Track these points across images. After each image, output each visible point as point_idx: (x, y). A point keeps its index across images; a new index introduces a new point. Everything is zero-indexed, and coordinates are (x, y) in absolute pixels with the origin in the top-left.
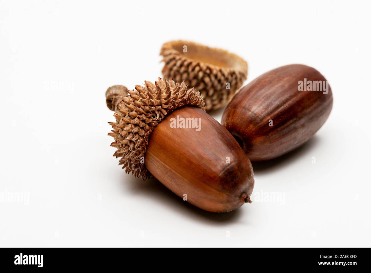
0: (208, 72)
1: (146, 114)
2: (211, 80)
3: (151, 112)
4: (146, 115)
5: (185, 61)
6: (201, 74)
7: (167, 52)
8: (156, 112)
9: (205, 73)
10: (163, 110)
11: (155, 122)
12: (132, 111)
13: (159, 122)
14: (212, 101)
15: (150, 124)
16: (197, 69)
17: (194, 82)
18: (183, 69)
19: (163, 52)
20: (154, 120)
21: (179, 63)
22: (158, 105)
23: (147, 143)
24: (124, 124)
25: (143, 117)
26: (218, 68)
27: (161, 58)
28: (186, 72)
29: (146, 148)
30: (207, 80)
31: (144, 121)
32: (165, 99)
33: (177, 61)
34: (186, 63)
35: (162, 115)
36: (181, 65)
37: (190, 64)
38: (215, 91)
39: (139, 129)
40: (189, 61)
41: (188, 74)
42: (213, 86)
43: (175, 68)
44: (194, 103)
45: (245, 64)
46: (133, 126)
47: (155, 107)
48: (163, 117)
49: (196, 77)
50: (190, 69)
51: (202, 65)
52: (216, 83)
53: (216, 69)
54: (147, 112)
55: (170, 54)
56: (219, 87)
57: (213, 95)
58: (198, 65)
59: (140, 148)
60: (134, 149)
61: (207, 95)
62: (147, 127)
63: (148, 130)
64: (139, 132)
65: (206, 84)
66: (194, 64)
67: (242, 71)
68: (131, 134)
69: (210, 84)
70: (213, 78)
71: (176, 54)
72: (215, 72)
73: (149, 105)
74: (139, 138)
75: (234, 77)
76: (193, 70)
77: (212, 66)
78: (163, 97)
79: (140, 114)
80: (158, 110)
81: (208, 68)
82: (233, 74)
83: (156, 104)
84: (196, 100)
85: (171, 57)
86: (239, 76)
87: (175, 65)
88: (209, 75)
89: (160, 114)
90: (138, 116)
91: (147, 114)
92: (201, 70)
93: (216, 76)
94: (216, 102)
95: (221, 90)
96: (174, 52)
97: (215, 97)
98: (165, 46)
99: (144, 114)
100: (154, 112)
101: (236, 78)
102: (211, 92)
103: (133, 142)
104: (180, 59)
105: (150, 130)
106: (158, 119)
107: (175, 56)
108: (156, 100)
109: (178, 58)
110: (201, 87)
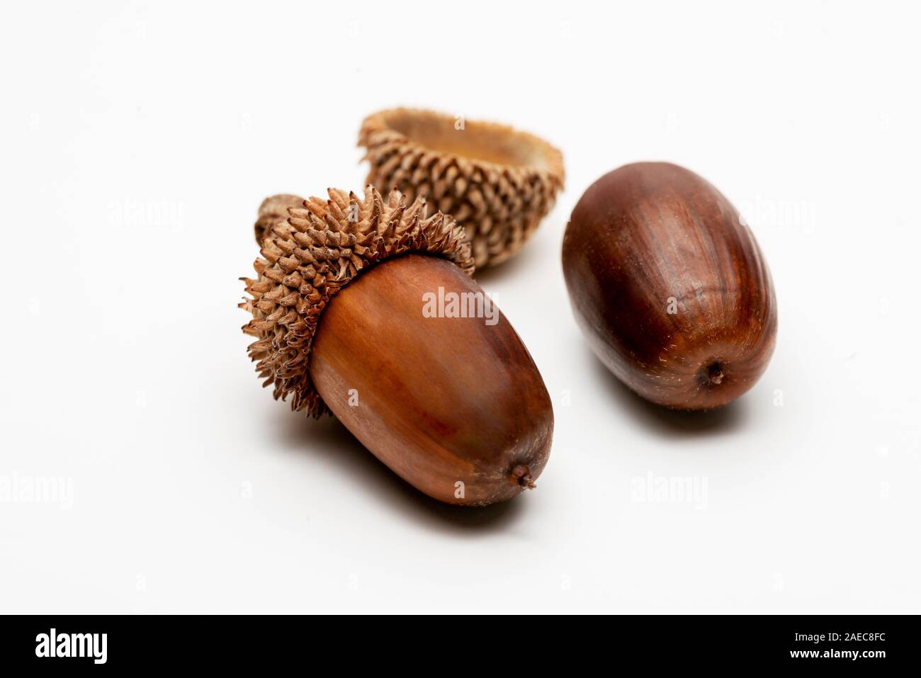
0: (477, 178)
1: (316, 264)
2: (485, 198)
3: (328, 261)
4: (317, 268)
5: (422, 155)
6: (461, 186)
7: (377, 138)
8: (341, 261)
9: (470, 182)
10: (355, 258)
11: (334, 284)
12: (288, 256)
13: (345, 286)
14: (489, 245)
15: (321, 289)
16: (452, 172)
17: (446, 204)
18: (418, 175)
19: (367, 137)
20: (334, 280)
21: (407, 162)
22: (345, 247)
23: (313, 330)
24: (269, 285)
25: (310, 271)
26: (500, 169)
27: (362, 152)
28: (426, 181)
29: (309, 344)
30: (476, 197)
31: (310, 281)
32: (365, 233)
33: (402, 158)
34: (424, 161)
35: (351, 268)
36: (414, 167)
37: (434, 162)
38: (496, 222)
39: (297, 299)
40: (431, 155)
41: (432, 186)
42: (490, 212)
43: (399, 174)
44: (434, 248)
45: (555, 155)
46: (286, 291)
47: (340, 251)
48: (353, 274)
49: (449, 192)
50: (435, 174)
51: (464, 163)
52: (497, 203)
53: (494, 170)
54: (321, 260)
55: (385, 142)
56: (504, 214)
57: (490, 233)
58: (454, 163)
59: (297, 343)
60: (284, 343)
61: (478, 232)
62: (315, 294)
63: (318, 302)
64: (297, 306)
65: (473, 208)
66: (444, 162)
67: (554, 172)
68: (281, 309)
69: (483, 208)
70: (490, 193)
71: (398, 141)
72: (493, 178)
73: (326, 245)
74: (296, 319)
75: (537, 186)
76: (443, 175)
77: (486, 166)
78: (362, 230)
79: (304, 265)
80: (346, 259)
81: (478, 170)
82: (534, 180)
83: (343, 243)
84: (440, 242)
85: (388, 148)
86: (547, 185)
87: (398, 167)
88: (480, 187)
89: (348, 268)
90: (299, 267)
91: (319, 265)
92: (460, 174)
93: (496, 188)
94: (497, 248)
95: (508, 219)
96: (394, 135)
97: (495, 237)
98: (371, 124)
99: (311, 265)
100: (334, 262)
101: (542, 190)
102: (486, 225)
103: (284, 326)
104: (410, 152)
105: (322, 303)
106: (341, 278)
107: (396, 145)
108: (343, 234)
109: (404, 149)
110: (463, 213)
